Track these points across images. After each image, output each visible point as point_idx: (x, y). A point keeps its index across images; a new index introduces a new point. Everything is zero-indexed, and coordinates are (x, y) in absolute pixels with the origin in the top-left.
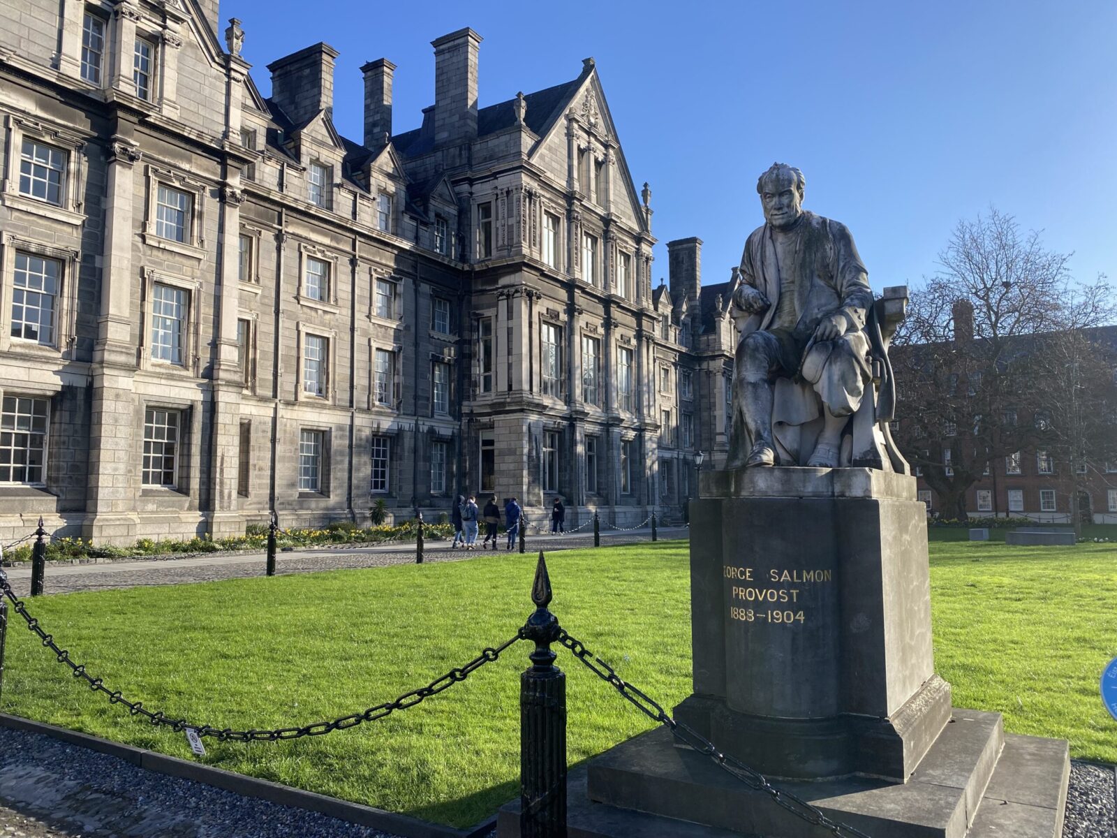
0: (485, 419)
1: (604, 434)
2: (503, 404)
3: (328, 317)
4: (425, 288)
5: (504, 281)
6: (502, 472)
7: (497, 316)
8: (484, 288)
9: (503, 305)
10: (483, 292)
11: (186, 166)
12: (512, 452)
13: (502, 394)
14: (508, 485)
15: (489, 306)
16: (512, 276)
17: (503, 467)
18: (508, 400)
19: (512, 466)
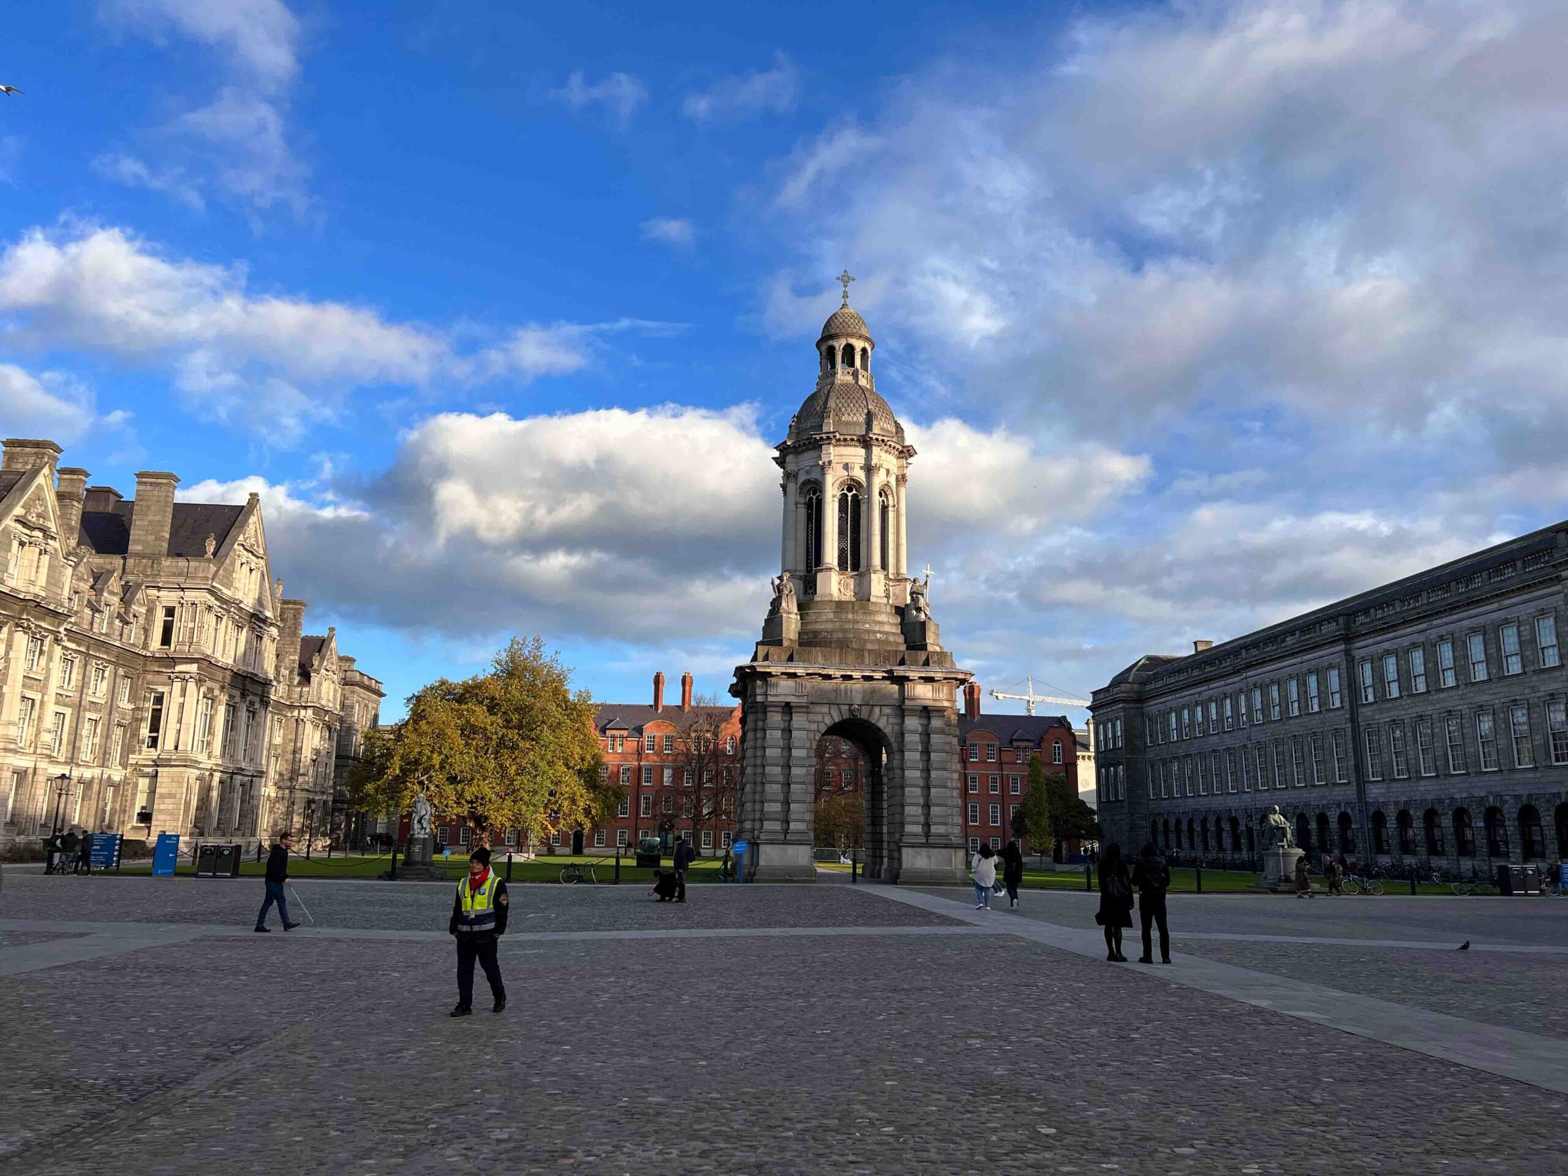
0: (150, 770)
1: (229, 780)
2: (170, 760)
3: (67, 699)
4: (121, 671)
5: (179, 668)
6: (160, 811)
7: (171, 693)
8: (161, 670)
9: (177, 686)
10: (159, 672)
11: (43, 624)
12: (172, 796)
13: (169, 752)
14: (165, 821)
15: (164, 684)
16: (189, 666)
17: (162, 807)
18: (174, 757)
19: (170, 807)
